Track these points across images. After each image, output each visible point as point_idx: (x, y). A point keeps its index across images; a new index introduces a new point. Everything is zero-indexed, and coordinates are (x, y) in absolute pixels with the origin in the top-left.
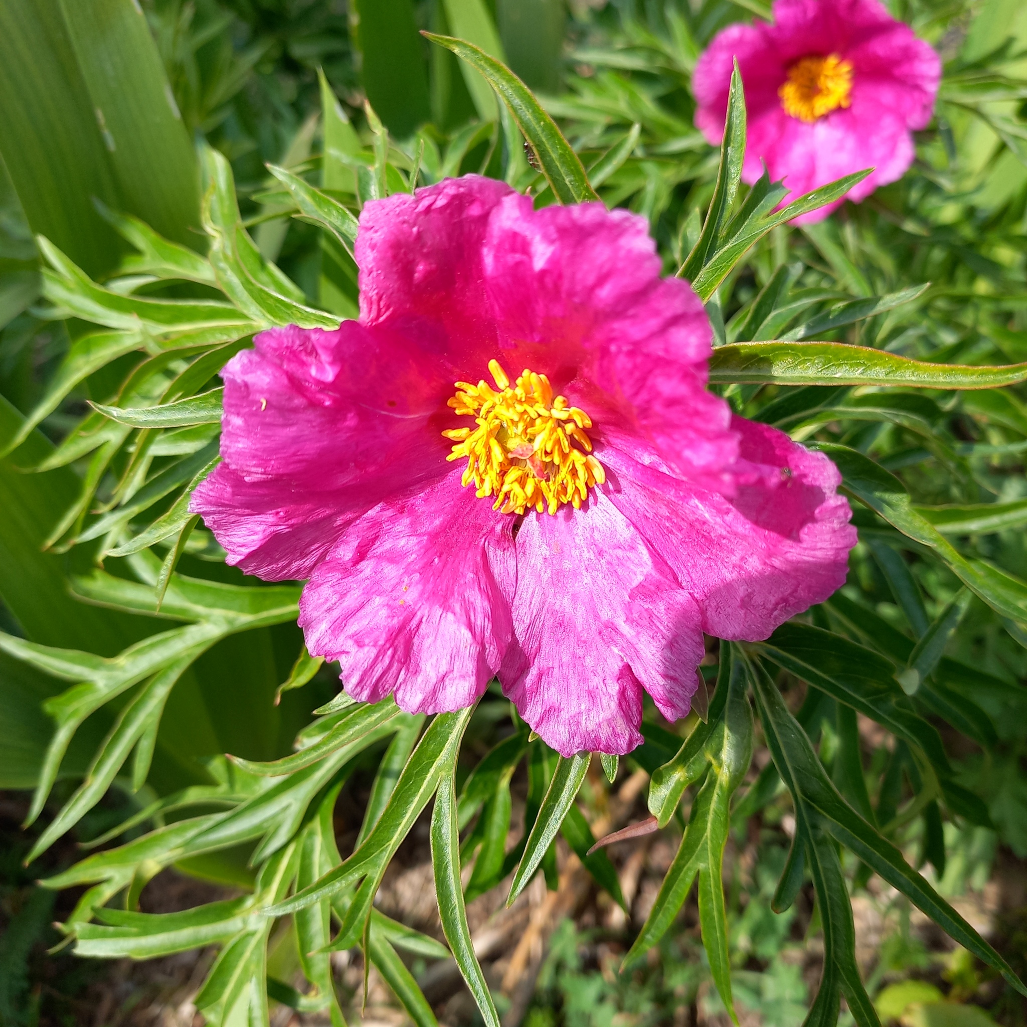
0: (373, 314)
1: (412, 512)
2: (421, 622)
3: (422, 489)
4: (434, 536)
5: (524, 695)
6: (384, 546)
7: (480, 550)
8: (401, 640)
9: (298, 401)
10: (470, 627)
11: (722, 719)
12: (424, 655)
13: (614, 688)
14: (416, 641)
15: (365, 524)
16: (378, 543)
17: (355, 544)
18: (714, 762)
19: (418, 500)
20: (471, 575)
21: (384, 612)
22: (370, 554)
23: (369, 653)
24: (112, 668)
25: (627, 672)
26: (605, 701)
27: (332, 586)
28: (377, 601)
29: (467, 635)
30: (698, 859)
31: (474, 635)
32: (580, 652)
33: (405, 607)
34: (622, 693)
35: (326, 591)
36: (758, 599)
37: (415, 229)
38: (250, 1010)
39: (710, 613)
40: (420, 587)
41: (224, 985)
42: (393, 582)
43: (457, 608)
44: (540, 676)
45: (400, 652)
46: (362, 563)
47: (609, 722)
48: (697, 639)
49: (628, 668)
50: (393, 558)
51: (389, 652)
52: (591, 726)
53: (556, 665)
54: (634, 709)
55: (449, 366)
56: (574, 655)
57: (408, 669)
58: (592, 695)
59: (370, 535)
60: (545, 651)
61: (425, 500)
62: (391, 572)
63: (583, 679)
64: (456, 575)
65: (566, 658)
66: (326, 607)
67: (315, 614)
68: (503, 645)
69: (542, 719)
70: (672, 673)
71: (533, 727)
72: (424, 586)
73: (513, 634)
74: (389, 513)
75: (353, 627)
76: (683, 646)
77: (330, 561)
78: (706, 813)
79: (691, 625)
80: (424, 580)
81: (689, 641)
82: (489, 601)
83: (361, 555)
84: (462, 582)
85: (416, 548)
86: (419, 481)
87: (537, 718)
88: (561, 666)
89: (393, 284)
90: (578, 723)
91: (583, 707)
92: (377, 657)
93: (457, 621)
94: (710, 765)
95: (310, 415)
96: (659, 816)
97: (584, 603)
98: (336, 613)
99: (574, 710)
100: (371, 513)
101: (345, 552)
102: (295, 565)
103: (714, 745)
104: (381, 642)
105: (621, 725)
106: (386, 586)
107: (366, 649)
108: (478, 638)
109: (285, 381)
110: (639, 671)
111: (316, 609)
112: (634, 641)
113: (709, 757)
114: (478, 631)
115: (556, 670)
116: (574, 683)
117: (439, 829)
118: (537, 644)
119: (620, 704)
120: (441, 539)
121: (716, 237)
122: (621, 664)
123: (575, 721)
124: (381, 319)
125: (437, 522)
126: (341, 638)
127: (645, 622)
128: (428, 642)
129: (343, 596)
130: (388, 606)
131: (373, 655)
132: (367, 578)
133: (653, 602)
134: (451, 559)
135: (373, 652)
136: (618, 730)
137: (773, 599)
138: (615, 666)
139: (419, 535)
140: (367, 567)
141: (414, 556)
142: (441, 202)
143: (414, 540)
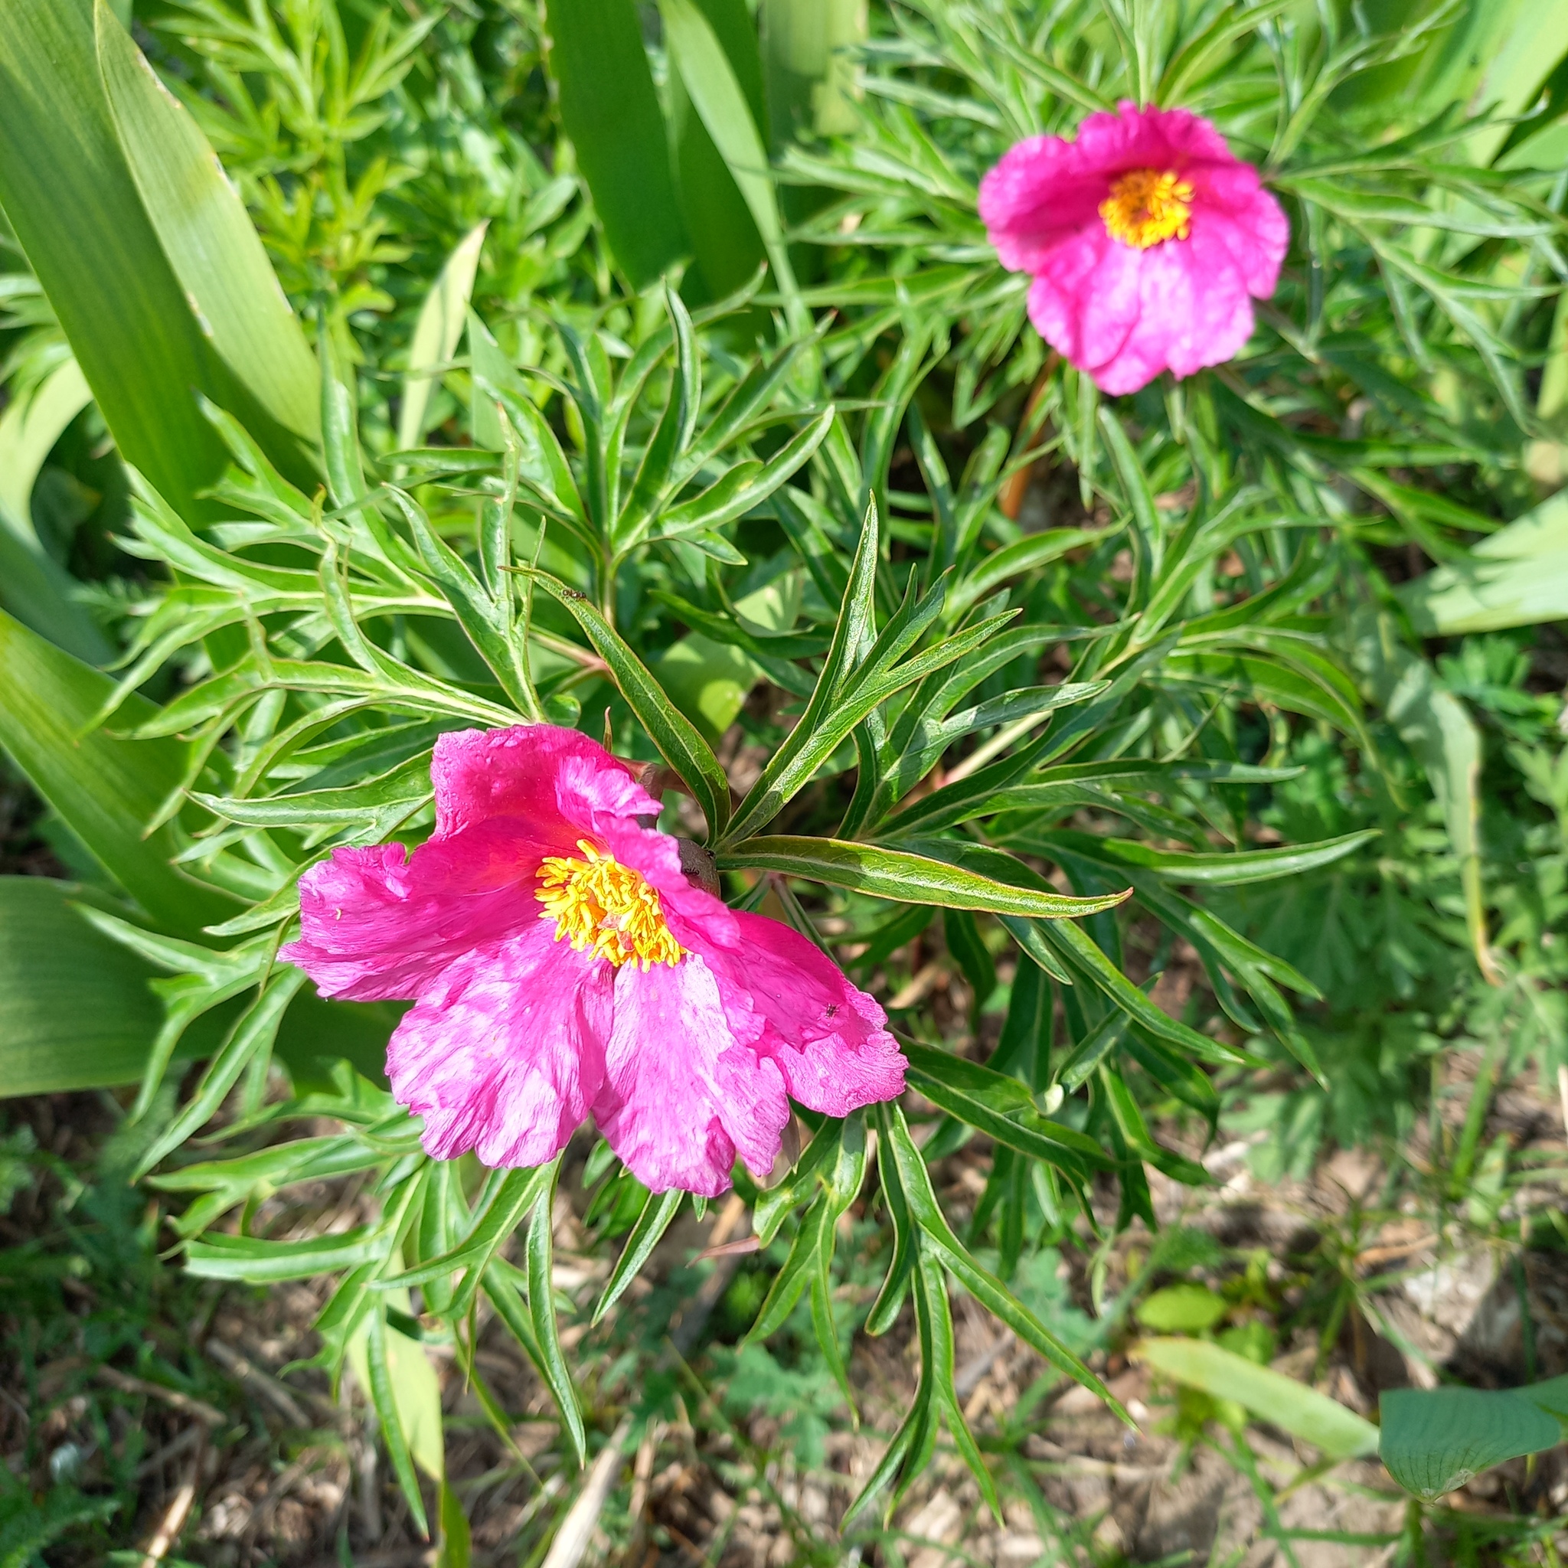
0: (448, 829)
1: (507, 957)
2: (506, 1077)
3: (518, 933)
4: (527, 984)
5: (617, 1132)
6: (477, 989)
7: (574, 996)
8: (484, 1096)
9: (375, 904)
10: (555, 1083)
11: (838, 1138)
12: (508, 1110)
13: (702, 1139)
14: (501, 1095)
15: (457, 971)
16: (470, 987)
17: (445, 991)
18: (824, 1182)
19: (513, 944)
20: (561, 1027)
21: (470, 1065)
22: (462, 998)
23: (449, 1115)
24: (224, 962)
25: (716, 1123)
26: (693, 1149)
27: (421, 1032)
28: (467, 1050)
29: (553, 1093)
30: (809, 1266)
31: (558, 1092)
32: (673, 1099)
33: (492, 1061)
34: (712, 1143)
35: (415, 1037)
36: (835, 1083)
37: (488, 760)
38: (370, 1340)
39: (796, 1081)
40: (508, 1040)
41: (344, 1310)
42: (483, 1031)
43: (544, 1062)
44: (634, 1116)
45: (482, 1110)
46: (453, 1007)
47: (697, 1169)
48: (782, 1105)
49: (717, 1120)
50: (484, 1005)
51: (471, 1112)
52: (681, 1168)
53: (650, 1105)
54: (725, 1154)
55: (535, 845)
56: (666, 1100)
57: (490, 1125)
58: (682, 1140)
59: (462, 980)
60: (639, 1091)
61: (521, 945)
62: (481, 1022)
63: (675, 1123)
64: (546, 1026)
65: (659, 1102)
66: (414, 1054)
67: (403, 1061)
68: (592, 1093)
69: (634, 1156)
70: (754, 1136)
71: (625, 1162)
72: (513, 1037)
73: (606, 1077)
74: (482, 959)
75: (440, 1077)
76: (768, 1111)
77: (420, 1008)
78: (817, 1228)
79: (777, 1092)
80: (513, 1034)
81: (774, 1106)
82: (578, 1052)
83: (452, 1000)
84: (552, 1033)
85: (509, 995)
86: (515, 925)
87: (630, 1154)
88: (655, 1107)
89: (469, 802)
90: (669, 1164)
91: (674, 1150)
92: (457, 1118)
93: (543, 1077)
94: (820, 1185)
95: (387, 912)
96: (761, 1234)
97: (678, 1053)
98: (424, 1061)
99: (665, 1151)
100: (462, 960)
101: (435, 998)
102: (389, 992)
103: (825, 1166)
104: (462, 1104)
105: (709, 1172)
106: (476, 1035)
107: (447, 1111)
108: (563, 1095)
109: (362, 888)
110: (726, 1124)
111: (404, 1056)
112: (722, 1100)
113: (820, 1177)
114: (564, 1087)
115: (650, 1110)
116: (666, 1125)
117: (535, 1241)
118: (631, 1086)
119: (708, 1152)
120: (535, 986)
121: (829, 702)
122: (710, 1117)
123: (666, 1160)
124: (458, 831)
125: (532, 967)
126: (428, 1086)
127: (732, 1087)
128: (511, 1097)
129: (432, 1042)
130: (475, 1057)
131: (453, 1117)
132: (457, 1026)
133: (741, 1067)
134: (543, 1007)
135: (455, 1114)
136: (706, 1176)
137: (846, 1088)
138: (706, 1117)
139: (511, 981)
140: (458, 1011)
141: (505, 1006)
142: (510, 743)
143: (506, 986)
